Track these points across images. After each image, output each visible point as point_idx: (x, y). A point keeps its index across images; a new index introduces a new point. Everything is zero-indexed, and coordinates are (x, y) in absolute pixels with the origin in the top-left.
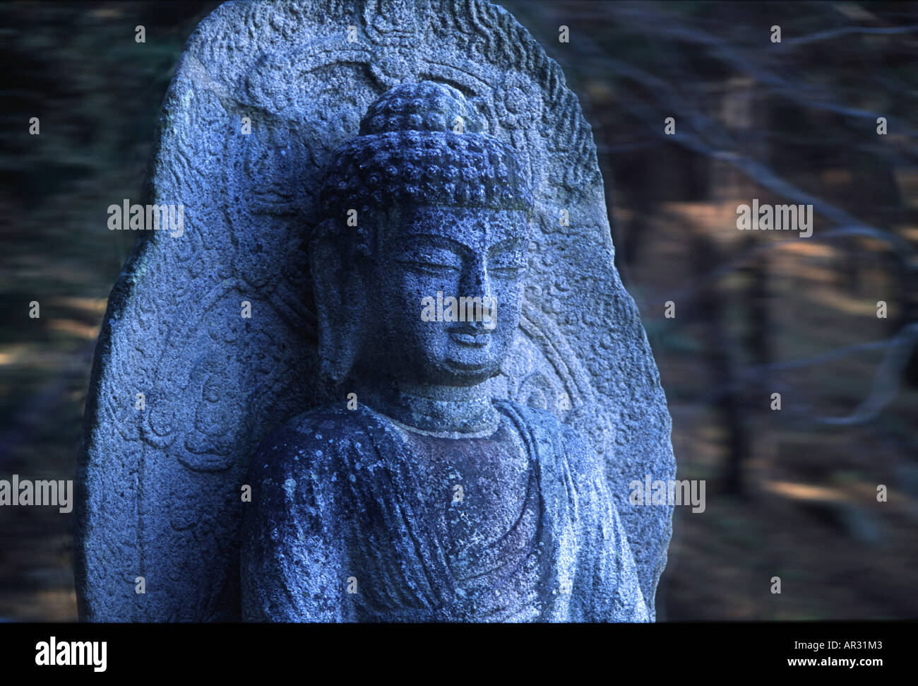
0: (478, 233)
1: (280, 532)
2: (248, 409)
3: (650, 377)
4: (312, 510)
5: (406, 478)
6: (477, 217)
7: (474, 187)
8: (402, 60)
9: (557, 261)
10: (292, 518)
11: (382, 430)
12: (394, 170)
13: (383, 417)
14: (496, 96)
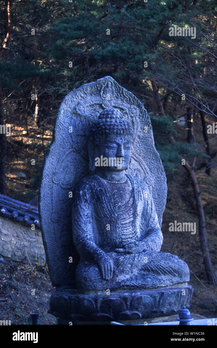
0: (121, 140)
1: (79, 202)
2: (75, 176)
3: (162, 169)
4: (86, 198)
5: (105, 191)
6: (121, 137)
7: (120, 131)
8: (109, 103)
9: (142, 145)
10: (81, 199)
11: (101, 181)
12: (104, 127)
13: (101, 178)
14: (129, 110)
